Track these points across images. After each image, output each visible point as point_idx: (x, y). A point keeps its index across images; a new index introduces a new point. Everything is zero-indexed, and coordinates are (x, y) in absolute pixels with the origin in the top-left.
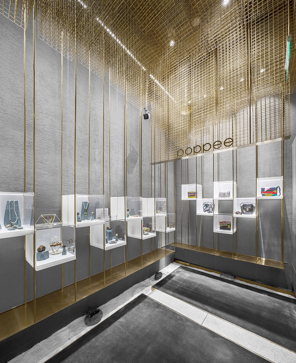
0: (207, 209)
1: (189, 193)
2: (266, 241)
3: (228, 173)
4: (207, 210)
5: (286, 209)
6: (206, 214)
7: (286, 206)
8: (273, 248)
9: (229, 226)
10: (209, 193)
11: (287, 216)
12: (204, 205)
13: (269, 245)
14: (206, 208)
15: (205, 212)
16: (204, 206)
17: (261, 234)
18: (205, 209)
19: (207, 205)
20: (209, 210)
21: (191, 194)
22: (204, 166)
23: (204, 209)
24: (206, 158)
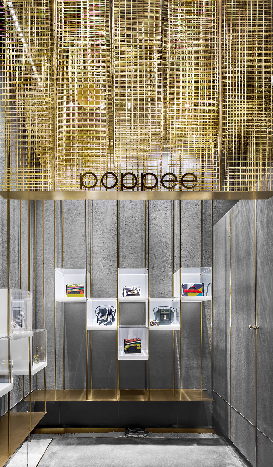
0: (103, 318)
1: (67, 288)
2: (183, 363)
3: (133, 258)
4: (104, 321)
5: (205, 316)
6: (103, 327)
7: (206, 311)
8: (191, 372)
9: (140, 346)
10: (103, 289)
11: (206, 325)
12: (98, 312)
13: (187, 369)
14: (101, 317)
15: (100, 323)
16: (98, 314)
17: (178, 354)
18: (101, 319)
19: (103, 312)
20: (107, 320)
21: (72, 291)
22: (94, 241)
23: (98, 318)
24: (96, 226)
